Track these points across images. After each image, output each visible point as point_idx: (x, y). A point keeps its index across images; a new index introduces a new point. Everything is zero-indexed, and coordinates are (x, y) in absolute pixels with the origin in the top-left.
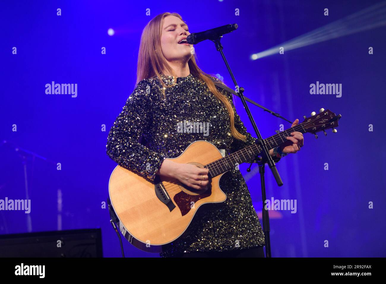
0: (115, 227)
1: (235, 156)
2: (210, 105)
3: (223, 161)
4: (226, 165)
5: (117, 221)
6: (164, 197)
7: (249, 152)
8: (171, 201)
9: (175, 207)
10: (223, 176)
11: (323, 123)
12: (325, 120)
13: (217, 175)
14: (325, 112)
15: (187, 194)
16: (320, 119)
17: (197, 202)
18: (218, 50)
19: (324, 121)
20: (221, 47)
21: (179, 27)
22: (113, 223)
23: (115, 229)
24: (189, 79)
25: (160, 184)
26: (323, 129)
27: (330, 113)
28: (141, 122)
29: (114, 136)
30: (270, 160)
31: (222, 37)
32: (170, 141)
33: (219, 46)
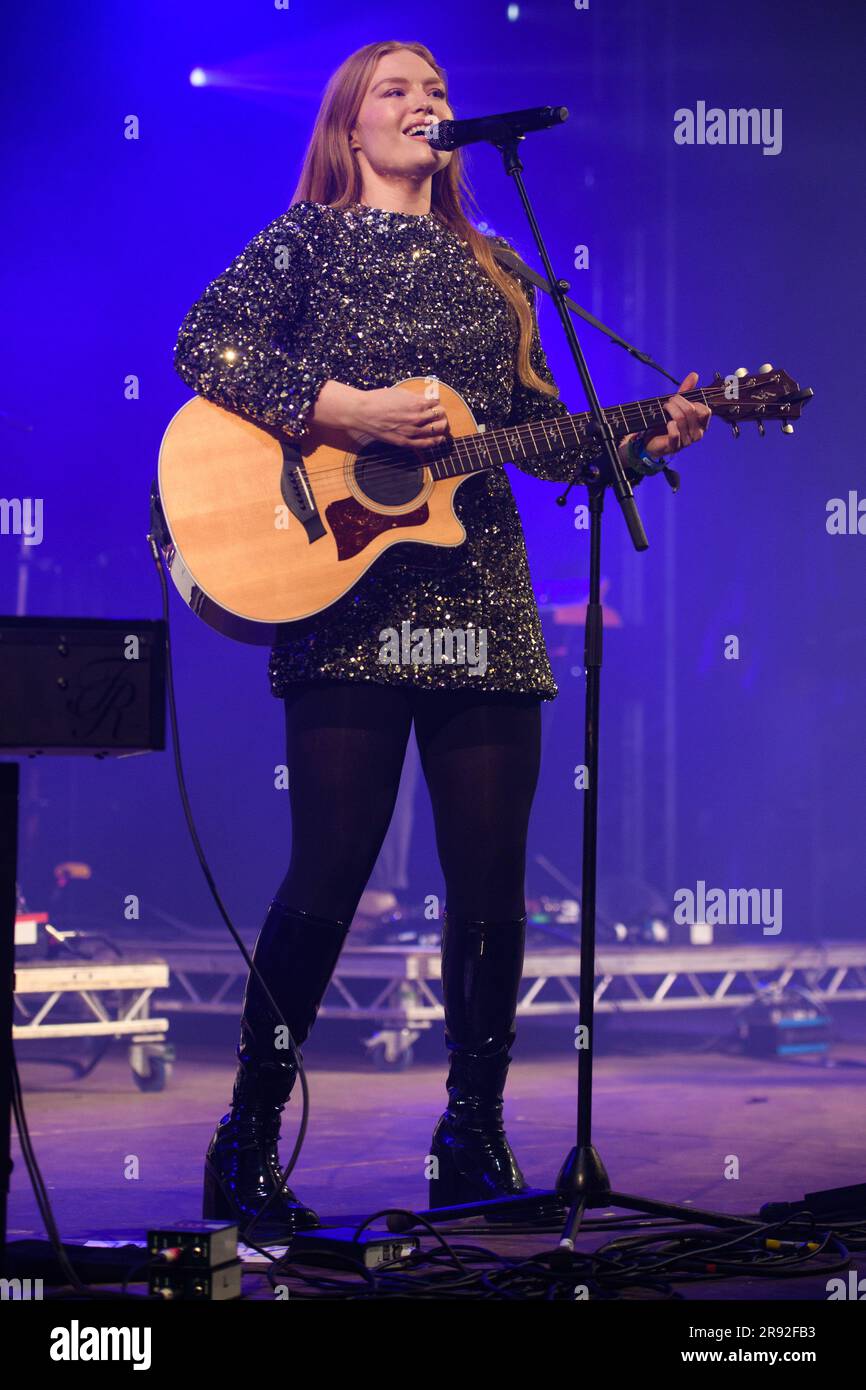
0: (157, 555)
1: (510, 437)
2: (469, 299)
3: (477, 444)
4: (481, 454)
5: (165, 540)
6: (301, 502)
7: (549, 435)
8: (316, 516)
9: (326, 533)
10: (467, 480)
11: (762, 401)
12: (769, 394)
13: (452, 475)
14: (771, 374)
15: (363, 507)
16: (757, 389)
17: (387, 532)
18: (508, 173)
19: (764, 396)
20: (518, 165)
21: (418, 88)
22: (153, 542)
23: (156, 561)
24: (423, 223)
25: (298, 468)
26: (759, 418)
27: (783, 376)
28: (273, 299)
29: (198, 320)
30: (619, 479)
31: (523, 138)
32: (340, 365)
33: (512, 164)
